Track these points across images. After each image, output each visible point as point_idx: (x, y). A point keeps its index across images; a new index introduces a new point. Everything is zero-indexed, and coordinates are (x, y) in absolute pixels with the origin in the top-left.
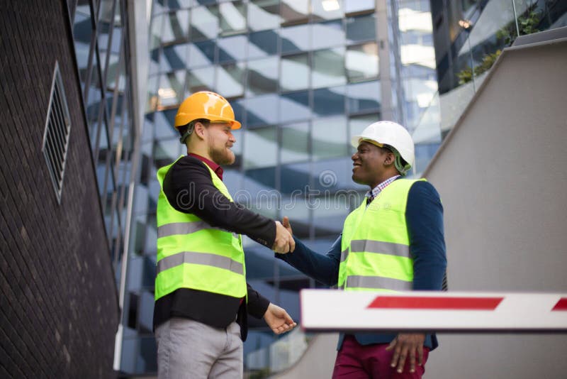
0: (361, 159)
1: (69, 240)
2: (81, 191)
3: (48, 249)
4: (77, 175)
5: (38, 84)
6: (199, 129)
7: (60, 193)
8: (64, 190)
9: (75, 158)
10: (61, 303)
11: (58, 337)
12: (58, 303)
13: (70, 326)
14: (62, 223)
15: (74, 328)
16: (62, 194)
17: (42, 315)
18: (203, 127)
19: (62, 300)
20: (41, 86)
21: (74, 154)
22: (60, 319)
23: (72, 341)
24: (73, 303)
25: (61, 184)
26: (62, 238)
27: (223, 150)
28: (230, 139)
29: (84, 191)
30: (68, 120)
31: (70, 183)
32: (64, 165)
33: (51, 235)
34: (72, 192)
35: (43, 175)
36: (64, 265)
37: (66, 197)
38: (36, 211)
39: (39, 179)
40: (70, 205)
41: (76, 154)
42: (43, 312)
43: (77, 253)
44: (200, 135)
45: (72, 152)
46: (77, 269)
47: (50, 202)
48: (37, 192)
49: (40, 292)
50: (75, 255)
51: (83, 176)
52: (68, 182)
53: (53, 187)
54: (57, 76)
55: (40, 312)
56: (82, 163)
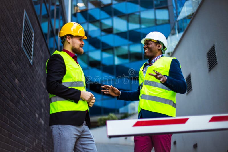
0: (148, 47)
1: (39, 77)
2: (42, 57)
3: (29, 84)
4: (39, 51)
5: (17, 21)
6: (68, 39)
7: (32, 61)
8: (34, 59)
9: (38, 45)
10: (37, 102)
11: (37, 116)
12: (36, 103)
13: (43, 110)
14: (34, 72)
15: (44, 110)
16: (33, 61)
17: (28, 110)
18: (70, 38)
19: (38, 101)
20: (18, 21)
21: (37, 44)
22: (37, 108)
23: (44, 115)
24: (43, 101)
25: (32, 57)
26: (35, 78)
27: (78, 48)
28: (82, 44)
29: (43, 56)
30: (32, 31)
31: (37, 55)
32: (32, 50)
33: (29, 78)
34: (38, 58)
35: (23, 56)
36: (37, 87)
37: (35, 61)
38: (21, 71)
39: (21, 58)
40: (38, 64)
41: (38, 44)
42: (29, 108)
43: (43, 81)
44: (69, 41)
45: (36, 43)
46: (43, 87)
47: (28, 65)
48: (21, 64)
49: (27, 101)
50: (42, 82)
51: (42, 51)
52: (35, 55)
53: (28, 59)
54: (25, 16)
55: (28, 108)
56: (41, 46)
